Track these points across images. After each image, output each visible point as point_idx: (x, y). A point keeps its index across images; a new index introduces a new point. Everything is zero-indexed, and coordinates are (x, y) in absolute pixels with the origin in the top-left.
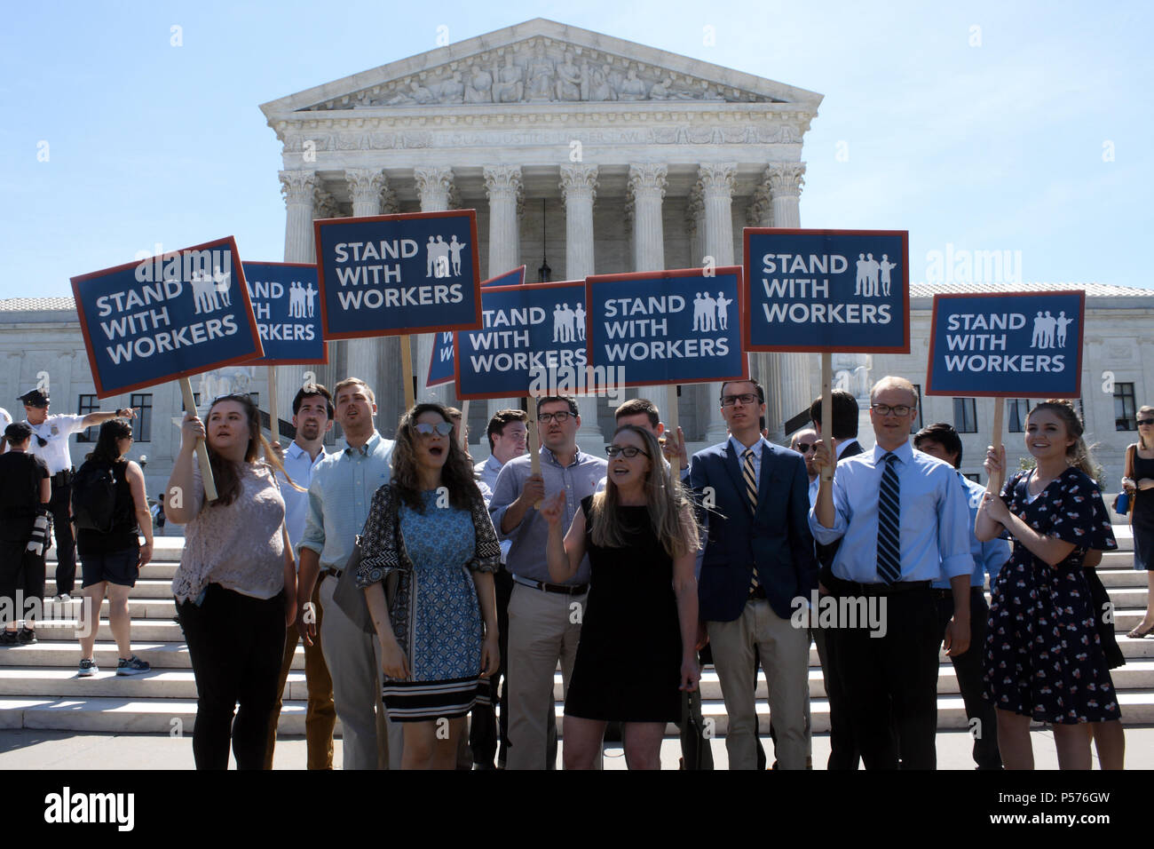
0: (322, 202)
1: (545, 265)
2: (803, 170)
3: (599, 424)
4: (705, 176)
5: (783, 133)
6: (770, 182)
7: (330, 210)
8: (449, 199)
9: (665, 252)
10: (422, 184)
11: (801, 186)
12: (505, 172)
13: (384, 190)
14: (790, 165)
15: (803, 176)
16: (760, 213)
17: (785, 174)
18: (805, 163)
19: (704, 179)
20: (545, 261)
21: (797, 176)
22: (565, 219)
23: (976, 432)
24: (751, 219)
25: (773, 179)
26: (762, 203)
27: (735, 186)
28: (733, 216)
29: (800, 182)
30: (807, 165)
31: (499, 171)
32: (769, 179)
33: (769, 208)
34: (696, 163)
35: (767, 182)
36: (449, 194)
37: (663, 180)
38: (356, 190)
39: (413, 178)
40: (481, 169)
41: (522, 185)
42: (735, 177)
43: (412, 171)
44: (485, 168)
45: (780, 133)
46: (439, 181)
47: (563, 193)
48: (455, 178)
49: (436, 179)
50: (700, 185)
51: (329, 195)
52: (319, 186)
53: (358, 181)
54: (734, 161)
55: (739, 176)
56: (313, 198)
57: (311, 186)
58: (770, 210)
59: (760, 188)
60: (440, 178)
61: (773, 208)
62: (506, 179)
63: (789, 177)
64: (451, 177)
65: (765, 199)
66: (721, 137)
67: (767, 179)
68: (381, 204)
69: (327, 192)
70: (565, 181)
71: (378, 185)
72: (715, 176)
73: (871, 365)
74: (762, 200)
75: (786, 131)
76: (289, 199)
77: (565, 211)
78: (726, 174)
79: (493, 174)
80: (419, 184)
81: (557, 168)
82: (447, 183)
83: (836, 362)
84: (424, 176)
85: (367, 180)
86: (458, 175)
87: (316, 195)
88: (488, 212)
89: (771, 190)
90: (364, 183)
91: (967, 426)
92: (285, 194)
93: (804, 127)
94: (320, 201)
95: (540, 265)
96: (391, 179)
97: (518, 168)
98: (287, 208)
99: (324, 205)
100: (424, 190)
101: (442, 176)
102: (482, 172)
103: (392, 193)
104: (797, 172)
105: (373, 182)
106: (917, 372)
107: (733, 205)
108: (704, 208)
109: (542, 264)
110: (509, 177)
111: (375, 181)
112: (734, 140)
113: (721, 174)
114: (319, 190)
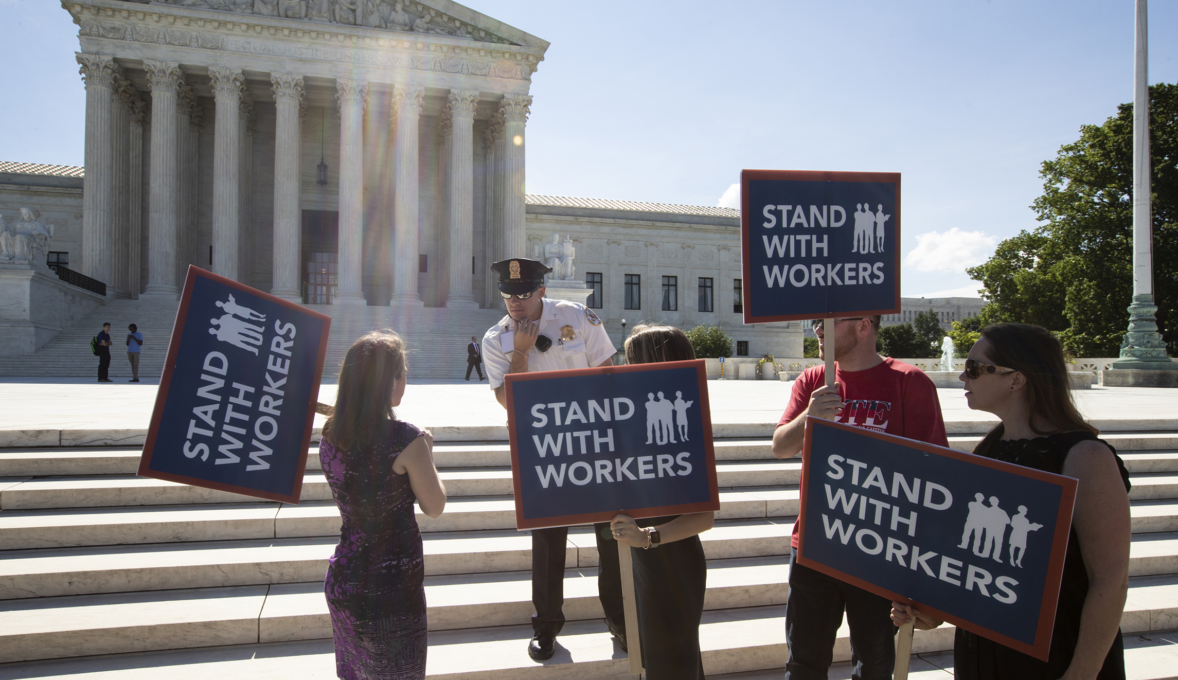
0: (122, 89)
1: (322, 162)
2: (529, 102)
3: (363, 291)
4: (453, 100)
5: (516, 71)
6: (504, 110)
7: (130, 96)
8: (240, 98)
9: (419, 160)
10: (215, 82)
11: (527, 115)
12: (290, 79)
13: (181, 83)
14: (520, 97)
15: (529, 107)
16: (494, 134)
17: (516, 104)
18: (532, 96)
19: (453, 102)
20: (322, 159)
21: (525, 106)
22: (340, 125)
23: (639, 309)
24: (486, 139)
25: (507, 107)
26: (496, 126)
27: (476, 110)
28: (474, 135)
29: (527, 112)
30: (533, 99)
31: (284, 78)
32: (503, 107)
33: (502, 131)
34: (447, 88)
35: (502, 109)
36: (241, 94)
37: (421, 100)
38: (154, 79)
39: (208, 76)
40: (269, 75)
41: (303, 92)
42: (477, 103)
43: (206, 69)
44: (272, 74)
45: (514, 70)
46: (231, 81)
47: (339, 102)
48: (246, 80)
49: (228, 79)
50: (450, 107)
51: (129, 82)
52: (118, 73)
53: (156, 71)
54: (477, 90)
55: (480, 103)
56: (113, 82)
57: (109, 71)
58: (503, 133)
59: (495, 114)
60: (232, 78)
61: (505, 132)
62: (290, 86)
63: (519, 107)
64: (242, 78)
65: (499, 123)
66: (468, 69)
67: (501, 107)
68: (178, 96)
69: (127, 79)
70: (340, 92)
71: (175, 78)
72: (462, 101)
73: (574, 255)
74: (496, 124)
75: (518, 70)
76: (88, 81)
77: (340, 119)
78: (471, 99)
79: (279, 80)
80: (213, 81)
81: (334, 81)
82: (238, 84)
83: (549, 251)
84: (217, 74)
85: (164, 72)
86: (249, 78)
87: (115, 80)
88: (275, 114)
89: (505, 116)
90: (161, 74)
91: (633, 304)
92: (84, 75)
93: (533, 69)
94: (120, 87)
95: (319, 162)
96: (188, 75)
97: (301, 77)
98: (86, 88)
99: (124, 91)
100: (218, 86)
101: (234, 76)
102: (269, 77)
103: (189, 87)
104: (525, 103)
105: (170, 74)
106: (601, 264)
107: (475, 126)
108: (451, 127)
109: (321, 161)
110: (293, 84)
111: (172, 73)
112: (478, 72)
113: (466, 99)
114: (118, 75)
